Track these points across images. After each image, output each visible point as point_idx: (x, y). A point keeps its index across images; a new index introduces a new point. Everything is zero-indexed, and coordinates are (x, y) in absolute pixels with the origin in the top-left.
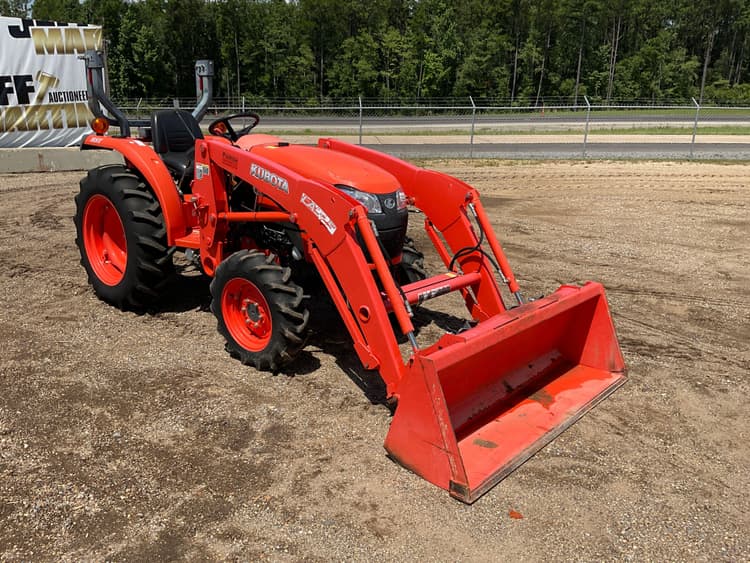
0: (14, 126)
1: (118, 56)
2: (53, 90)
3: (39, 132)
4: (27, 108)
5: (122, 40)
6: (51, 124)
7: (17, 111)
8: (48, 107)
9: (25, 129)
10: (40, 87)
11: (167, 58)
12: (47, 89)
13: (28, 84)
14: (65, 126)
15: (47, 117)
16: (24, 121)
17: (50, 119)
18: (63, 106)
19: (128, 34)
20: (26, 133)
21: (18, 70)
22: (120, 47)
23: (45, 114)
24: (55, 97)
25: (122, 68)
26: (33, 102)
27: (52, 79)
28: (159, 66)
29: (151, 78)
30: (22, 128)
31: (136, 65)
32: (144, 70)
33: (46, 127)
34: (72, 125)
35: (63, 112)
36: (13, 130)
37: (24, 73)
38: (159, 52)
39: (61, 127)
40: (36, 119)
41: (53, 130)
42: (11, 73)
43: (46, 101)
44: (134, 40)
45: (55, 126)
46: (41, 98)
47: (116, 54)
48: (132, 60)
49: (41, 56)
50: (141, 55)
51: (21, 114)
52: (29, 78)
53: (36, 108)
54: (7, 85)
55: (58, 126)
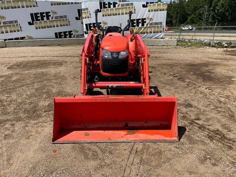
0: (140, 33)
1: (210, 11)
2: (151, 22)
3: (146, 34)
4: (143, 27)
5: (213, 6)
6: (149, 32)
7: (141, 28)
8: (149, 27)
9: (142, 33)
10: (147, 21)
11: (227, 11)
12: (149, 22)
13: (145, 21)
14: (153, 32)
15: (148, 30)
16: (142, 31)
17: (149, 30)
18: (153, 27)
19: (215, 4)
20: (142, 34)
21: (143, 17)
22: (212, 8)
23: (148, 29)
24: (151, 24)
25: (211, 15)
26: (145, 26)
27: (151, 19)
28: (224, 13)
29: (220, 18)
30: (141, 33)
31: (216, 14)
32: (218, 15)
33: (147, 33)
34: (154, 32)
35: (153, 28)
36: (139, 34)
37: (144, 18)
38: (225, 9)
39: (151, 33)
40: (145, 31)
41: (149, 34)
42: (141, 18)
43: (149, 25)
44: (217, 5)
45: (150, 33)
46: (147, 25)
47: (210, 10)
48: (215, 12)
49: (149, 12)
50: (218, 10)
51: (142, 29)
52: (145, 19)
53: (146, 27)
54: (140, 21)
55: (151, 32)
